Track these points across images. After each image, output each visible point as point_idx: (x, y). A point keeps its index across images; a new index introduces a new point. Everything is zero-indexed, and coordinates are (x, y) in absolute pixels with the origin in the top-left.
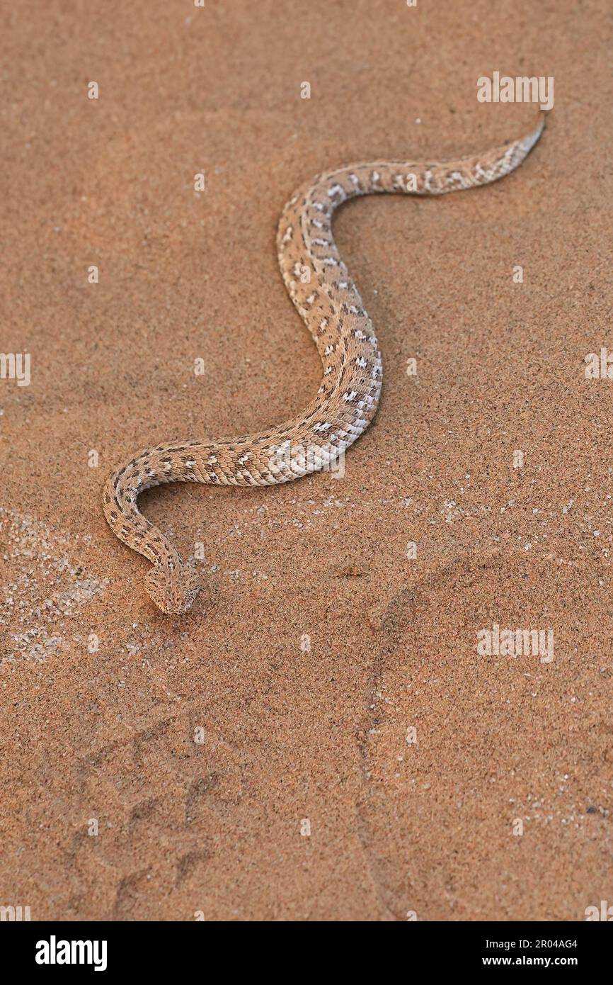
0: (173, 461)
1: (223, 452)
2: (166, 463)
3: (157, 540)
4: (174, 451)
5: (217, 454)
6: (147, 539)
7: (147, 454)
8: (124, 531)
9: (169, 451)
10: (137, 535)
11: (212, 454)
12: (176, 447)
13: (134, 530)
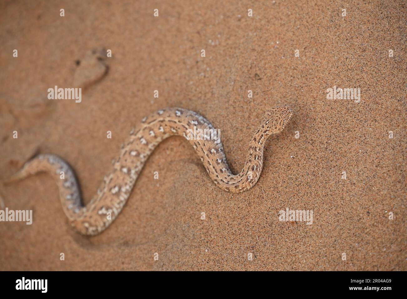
0: (221, 168)
1: (207, 148)
2: (223, 170)
3: (255, 139)
4: (216, 170)
5: (209, 150)
6: (256, 145)
7: (222, 180)
8: (257, 158)
9: (217, 172)
10: (256, 151)
11: (211, 153)
12: (214, 170)
13: (254, 154)
